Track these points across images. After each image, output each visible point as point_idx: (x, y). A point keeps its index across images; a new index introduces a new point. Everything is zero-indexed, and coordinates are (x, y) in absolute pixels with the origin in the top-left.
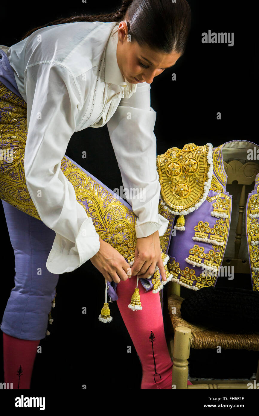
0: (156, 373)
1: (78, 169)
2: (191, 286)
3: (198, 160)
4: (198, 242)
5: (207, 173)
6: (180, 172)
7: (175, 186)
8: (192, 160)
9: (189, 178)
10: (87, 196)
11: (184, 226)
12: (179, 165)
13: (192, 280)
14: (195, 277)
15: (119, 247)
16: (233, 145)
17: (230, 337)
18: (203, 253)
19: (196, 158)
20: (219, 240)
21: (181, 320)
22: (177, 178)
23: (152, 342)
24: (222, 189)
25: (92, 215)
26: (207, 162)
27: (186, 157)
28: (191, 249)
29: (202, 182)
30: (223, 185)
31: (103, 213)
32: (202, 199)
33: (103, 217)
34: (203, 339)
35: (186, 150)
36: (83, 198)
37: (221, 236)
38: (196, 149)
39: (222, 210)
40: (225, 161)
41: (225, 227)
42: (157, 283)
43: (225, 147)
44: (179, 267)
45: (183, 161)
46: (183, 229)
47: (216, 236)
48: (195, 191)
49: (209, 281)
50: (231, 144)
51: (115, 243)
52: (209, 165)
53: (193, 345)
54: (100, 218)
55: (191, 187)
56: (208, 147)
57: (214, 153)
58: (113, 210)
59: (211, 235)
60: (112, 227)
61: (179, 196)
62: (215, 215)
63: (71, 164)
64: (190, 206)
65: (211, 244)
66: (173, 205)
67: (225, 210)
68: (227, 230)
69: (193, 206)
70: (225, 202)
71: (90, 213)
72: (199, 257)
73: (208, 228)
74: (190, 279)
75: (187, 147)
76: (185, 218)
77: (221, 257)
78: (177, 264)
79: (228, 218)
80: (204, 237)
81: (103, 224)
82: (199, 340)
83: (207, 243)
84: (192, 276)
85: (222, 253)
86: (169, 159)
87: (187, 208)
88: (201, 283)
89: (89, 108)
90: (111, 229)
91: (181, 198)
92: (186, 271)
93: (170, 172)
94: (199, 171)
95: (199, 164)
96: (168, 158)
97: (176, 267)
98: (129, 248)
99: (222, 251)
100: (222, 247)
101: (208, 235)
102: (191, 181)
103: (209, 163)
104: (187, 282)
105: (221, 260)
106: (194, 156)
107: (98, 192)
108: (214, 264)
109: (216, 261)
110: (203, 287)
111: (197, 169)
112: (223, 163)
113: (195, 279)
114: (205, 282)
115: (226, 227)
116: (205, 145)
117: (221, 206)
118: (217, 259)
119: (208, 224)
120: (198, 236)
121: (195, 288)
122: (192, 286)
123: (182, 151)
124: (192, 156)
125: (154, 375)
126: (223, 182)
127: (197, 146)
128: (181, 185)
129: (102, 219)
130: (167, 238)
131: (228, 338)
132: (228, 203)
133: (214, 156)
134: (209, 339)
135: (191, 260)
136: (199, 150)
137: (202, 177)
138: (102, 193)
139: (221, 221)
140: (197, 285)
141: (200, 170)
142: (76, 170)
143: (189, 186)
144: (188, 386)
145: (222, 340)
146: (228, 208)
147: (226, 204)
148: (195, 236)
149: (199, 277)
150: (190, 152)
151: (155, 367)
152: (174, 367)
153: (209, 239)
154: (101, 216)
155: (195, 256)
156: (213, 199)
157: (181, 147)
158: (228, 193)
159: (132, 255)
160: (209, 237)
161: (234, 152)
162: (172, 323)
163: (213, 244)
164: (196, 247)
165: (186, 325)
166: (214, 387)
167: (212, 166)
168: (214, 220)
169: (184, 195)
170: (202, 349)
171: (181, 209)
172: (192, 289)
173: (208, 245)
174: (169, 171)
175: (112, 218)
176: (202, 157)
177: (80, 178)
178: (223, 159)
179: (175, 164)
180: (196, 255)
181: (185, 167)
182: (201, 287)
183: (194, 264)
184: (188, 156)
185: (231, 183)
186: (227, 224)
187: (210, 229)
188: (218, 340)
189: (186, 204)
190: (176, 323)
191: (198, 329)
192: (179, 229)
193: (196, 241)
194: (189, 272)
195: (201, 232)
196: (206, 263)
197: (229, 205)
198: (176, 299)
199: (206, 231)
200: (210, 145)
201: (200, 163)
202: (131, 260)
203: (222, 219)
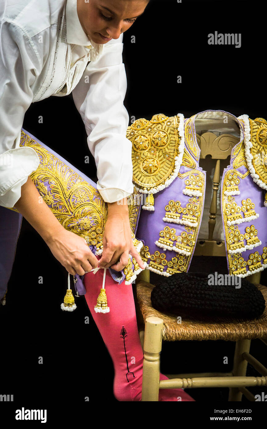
0: (129, 372)
1: (38, 145)
2: (161, 271)
3: (169, 132)
4: (169, 223)
5: (178, 147)
6: (148, 146)
7: (142, 162)
8: (161, 132)
9: (159, 152)
10: (49, 176)
11: (154, 206)
12: (147, 138)
13: (162, 265)
14: (167, 262)
15: (87, 233)
16: (206, 115)
17: (206, 327)
18: (175, 235)
19: (166, 130)
20: (192, 221)
21: (152, 310)
22: (146, 152)
23: (124, 339)
24: (195, 165)
25: (55, 197)
26: (178, 135)
27: (155, 129)
28: (162, 231)
29: (172, 157)
30: (196, 160)
31: (67, 195)
32: (173, 175)
33: (67, 199)
34: (177, 330)
35: (155, 121)
36: (45, 178)
37: (194, 216)
38: (166, 121)
39: (196, 187)
40: (198, 134)
41: (198, 206)
42: (130, 273)
43: (197, 118)
44: (149, 251)
45: (151, 134)
46: (152, 210)
47: (189, 216)
48: (164, 167)
49: (181, 265)
50: (204, 114)
51: (82, 229)
52: (180, 138)
53: (165, 337)
54: (64, 200)
55: (161, 162)
56: (179, 117)
57: (186, 125)
58: (79, 191)
59: (183, 216)
60: (78, 211)
61: (148, 172)
62: (188, 193)
63: (30, 139)
64: (160, 184)
65: (183, 225)
66: (141, 183)
67: (198, 188)
68: (200, 210)
69: (163, 183)
70: (198, 178)
71: (52, 195)
72: (170, 239)
73: (180, 207)
74: (160, 264)
75: (156, 118)
76: (154, 197)
77: (194, 239)
78: (146, 247)
79: (201, 196)
80: (175, 217)
81: (67, 208)
82: (171, 332)
83: (179, 224)
84: (162, 261)
85: (195, 235)
86: (136, 132)
87: (156, 186)
88: (172, 267)
89: (49, 73)
90: (77, 213)
91: (149, 175)
92: (156, 256)
93: (137, 146)
94: (169, 145)
95: (169, 137)
96: (135, 130)
97: (144, 251)
98: (97, 234)
99: (196, 233)
100: (196, 229)
101: (179, 215)
102: (161, 156)
103: (180, 135)
104: (157, 267)
105: (194, 242)
106: (163, 128)
107: (61, 171)
108: (187, 247)
109: (189, 244)
110: (175, 273)
111: (167, 142)
112: (195, 136)
113: (166, 264)
114: (177, 266)
115: (200, 206)
116: (175, 116)
117: (194, 183)
118: (190, 241)
119: (180, 204)
120: (169, 216)
121: (167, 274)
122: (163, 272)
123: (150, 123)
124: (162, 128)
125: (127, 374)
126: (196, 157)
127: (167, 117)
128: (149, 160)
129: (67, 202)
130: (134, 219)
131: (204, 328)
132: (202, 180)
133: (185, 128)
134: (183, 330)
135: (161, 243)
136: (169, 122)
137: (173, 151)
138: (66, 172)
139: (194, 199)
140: (168, 271)
141: (171, 143)
142: (35, 147)
143: (158, 161)
144: (161, 382)
145: (197, 331)
146: (202, 185)
147: (199, 181)
148: (165, 217)
149: (171, 262)
150: (159, 123)
151: (127, 365)
152: (145, 362)
153: (181, 220)
154: (65, 199)
155: (165, 238)
156: (184, 175)
157: (149, 118)
158: (202, 168)
159: (101, 242)
160: (181, 218)
161: (208, 123)
162: (142, 313)
163: (185, 226)
164: (167, 229)
165: (157, 315)
166: (189, 382)
167: (183, 139)
168: (186, 199)
169: (153, 171)
170: (175, 341)
171: (150, 187)
172: (163, 275)
173: (179, 226)
174: (136, 144)
175: (78, 201)
176: (172, 129)
177: (40, 155)
178: (195, 131)
179: (142, 137)
180: (167, 238)
181: (154, 141)
182: (172, 272)
183: (164, 248)
184: (156, 128)
185: (204, 157)
186: (200, 203)
187: (182, 209)
188: (193, 330)
189: (155, 181)
190: (146, 313)
191: (170, 319)
192: (148, 210)
193: (167, 222)
194: (159, 256)
195: (172, 212)
196: (179, 246)
197: (202, 182)
198: (146, 286)
199: (178, 211)
200: (181, 116)
201: (171, 135)
202: (100, 247)
203: (195, 197)
